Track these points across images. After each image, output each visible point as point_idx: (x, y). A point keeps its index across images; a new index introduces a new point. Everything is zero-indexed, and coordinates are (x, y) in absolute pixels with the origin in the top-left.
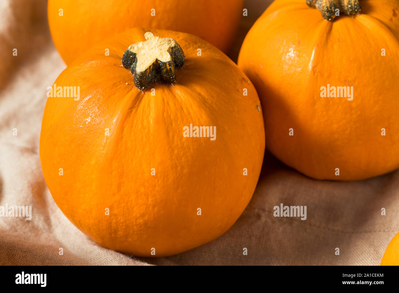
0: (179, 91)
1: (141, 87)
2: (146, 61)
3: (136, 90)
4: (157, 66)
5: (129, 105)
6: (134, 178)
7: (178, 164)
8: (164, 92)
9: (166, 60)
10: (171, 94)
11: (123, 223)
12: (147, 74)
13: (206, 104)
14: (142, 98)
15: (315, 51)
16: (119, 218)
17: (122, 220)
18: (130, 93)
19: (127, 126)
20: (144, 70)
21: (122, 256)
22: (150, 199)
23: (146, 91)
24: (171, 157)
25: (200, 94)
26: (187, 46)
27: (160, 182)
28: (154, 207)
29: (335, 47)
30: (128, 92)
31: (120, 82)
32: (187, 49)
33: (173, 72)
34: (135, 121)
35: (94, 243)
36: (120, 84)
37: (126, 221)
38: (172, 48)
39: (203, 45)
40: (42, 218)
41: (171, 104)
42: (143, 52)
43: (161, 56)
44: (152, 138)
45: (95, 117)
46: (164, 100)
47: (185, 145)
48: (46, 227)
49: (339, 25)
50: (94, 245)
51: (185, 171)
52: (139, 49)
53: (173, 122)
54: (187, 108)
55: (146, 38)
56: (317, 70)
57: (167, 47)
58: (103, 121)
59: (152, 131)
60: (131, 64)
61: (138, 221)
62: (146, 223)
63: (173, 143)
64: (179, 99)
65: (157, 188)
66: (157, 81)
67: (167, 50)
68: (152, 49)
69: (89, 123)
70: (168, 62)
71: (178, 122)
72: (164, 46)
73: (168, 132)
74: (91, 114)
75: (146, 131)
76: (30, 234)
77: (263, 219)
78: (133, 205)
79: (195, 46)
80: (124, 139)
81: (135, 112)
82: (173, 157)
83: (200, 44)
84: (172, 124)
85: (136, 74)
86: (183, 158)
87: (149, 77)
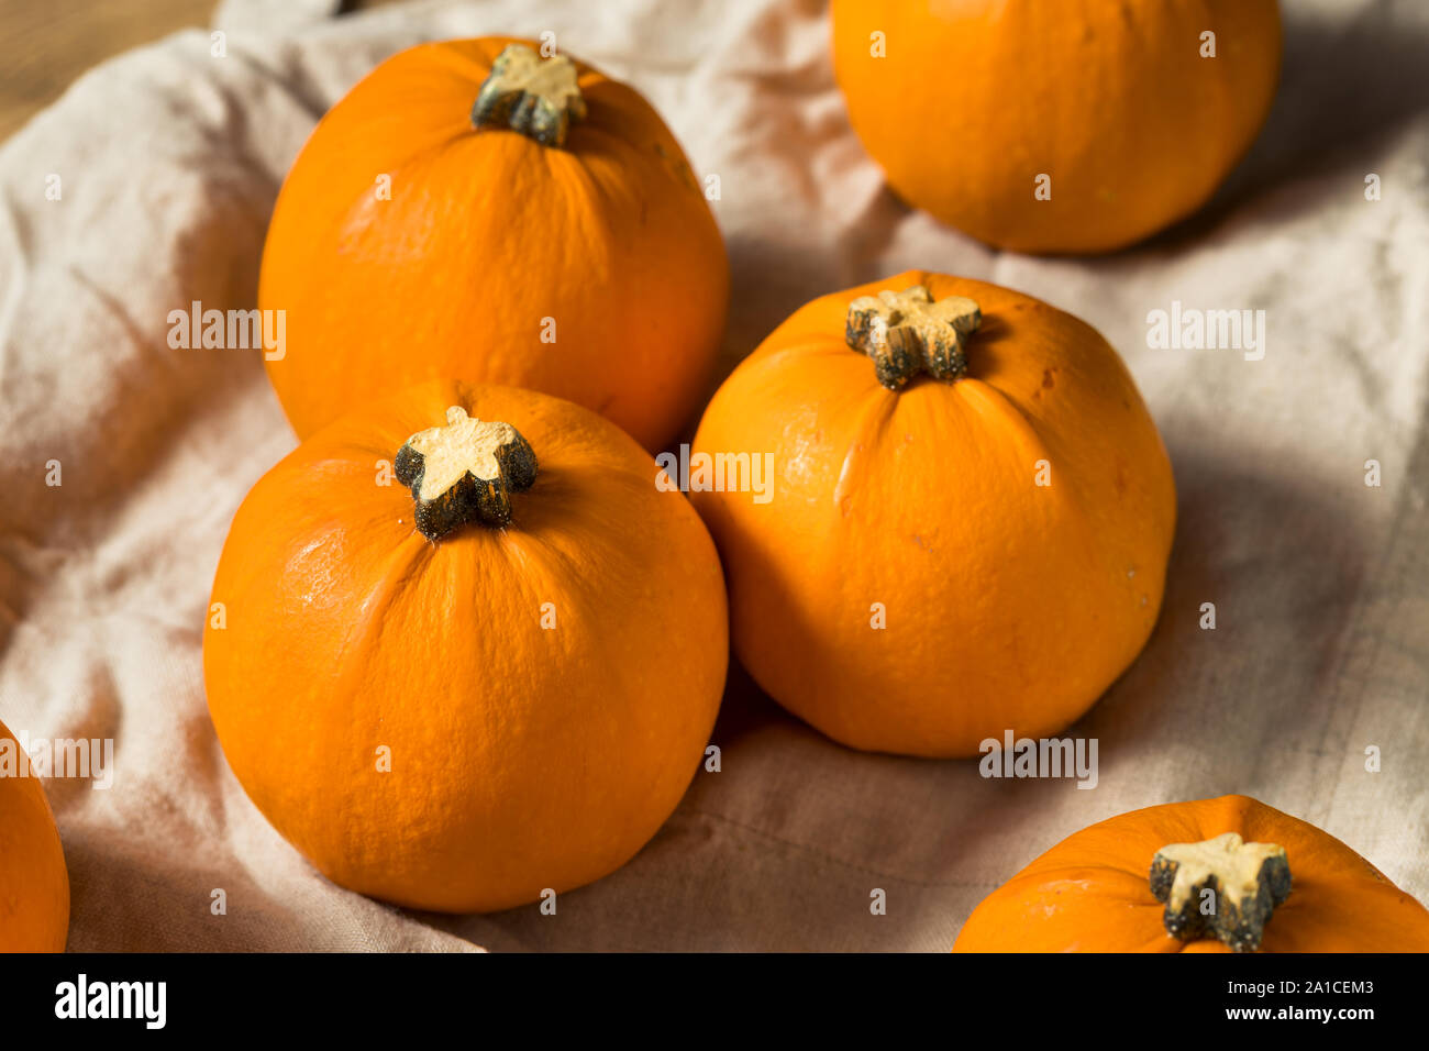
0: (516, 546)
1: (430, 534)
2: (444, 477)
3: (418, 538)
4: (468, 488)
5: (398, 574)
6: (401, 738)
7: (500, 713)
8: (481, 546)
9: (488, 476)
10: (496, 551)
11: (373, 835)
12: (445, 505)
13: (576, 578)
14: (431, 558)
15: (852, 462)
16: (366, 825)
17: (373, 830)
18: (405, 544)
19: (392, 620)
20: (438, 496)
21: (373, 907)
22: (435, 788)
23: (441, 541)
24: (486, 696)
25: (563, 556)
26: (550, 437)
27: (458, 750)
28: (443, 805)
29: (898, 453)
30: (401, 541)
31: (384, 516)
32: (548, 443)
33: (504, 503)
34: (410, 611)
35: (316, 871)
36: (385, 521)
37: (381, 832)
38: (507, 447)
39: (590, 435)
40: (205, 804)
41: (495, 575)
42: (439, 452)
43: (478, 466)
44: (444, 651)
45: (324, 592)
46: (479, 567)
47: (519, 670)
48: (213, 825)
49: (914, 399)
50: (316, 876)
51: (517, 729)
52: (431, 445)
53: (496, 616)
54: (530, 588)
55: (450, 420)
56: (852, 507)
57: (494, 444)
58: (341, 605)
59: (445, 636)
60: (413, 476)
61: (407, 832)
62: (425, 840)
63: (493, 665)
64: (515, 566)
65: (451, 765)
66: (467, 520)
67: (494, 450)
68: (460, 446)
69: (310, 605)
70: (492, 481)
71: (508, 619)
72: (490, 439)
73: (481, 642)
74: (314, 587)
75: (432, 635)
76: (171, 840)
77: (717, 840)
78: (397, 799)
79: (569, 436)
80: (383, 649)
81: (413, 590)
82: (491, 698)
83: (581, 431)
84: (492, 622)
85: (419, 504)
86: (512, 701)
87: (449, 512)
